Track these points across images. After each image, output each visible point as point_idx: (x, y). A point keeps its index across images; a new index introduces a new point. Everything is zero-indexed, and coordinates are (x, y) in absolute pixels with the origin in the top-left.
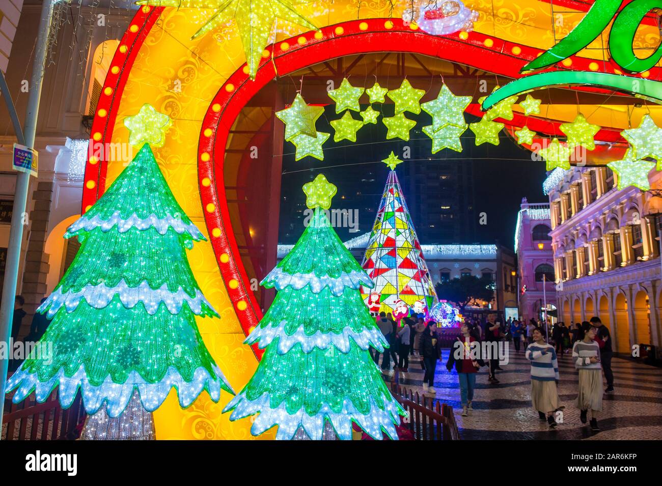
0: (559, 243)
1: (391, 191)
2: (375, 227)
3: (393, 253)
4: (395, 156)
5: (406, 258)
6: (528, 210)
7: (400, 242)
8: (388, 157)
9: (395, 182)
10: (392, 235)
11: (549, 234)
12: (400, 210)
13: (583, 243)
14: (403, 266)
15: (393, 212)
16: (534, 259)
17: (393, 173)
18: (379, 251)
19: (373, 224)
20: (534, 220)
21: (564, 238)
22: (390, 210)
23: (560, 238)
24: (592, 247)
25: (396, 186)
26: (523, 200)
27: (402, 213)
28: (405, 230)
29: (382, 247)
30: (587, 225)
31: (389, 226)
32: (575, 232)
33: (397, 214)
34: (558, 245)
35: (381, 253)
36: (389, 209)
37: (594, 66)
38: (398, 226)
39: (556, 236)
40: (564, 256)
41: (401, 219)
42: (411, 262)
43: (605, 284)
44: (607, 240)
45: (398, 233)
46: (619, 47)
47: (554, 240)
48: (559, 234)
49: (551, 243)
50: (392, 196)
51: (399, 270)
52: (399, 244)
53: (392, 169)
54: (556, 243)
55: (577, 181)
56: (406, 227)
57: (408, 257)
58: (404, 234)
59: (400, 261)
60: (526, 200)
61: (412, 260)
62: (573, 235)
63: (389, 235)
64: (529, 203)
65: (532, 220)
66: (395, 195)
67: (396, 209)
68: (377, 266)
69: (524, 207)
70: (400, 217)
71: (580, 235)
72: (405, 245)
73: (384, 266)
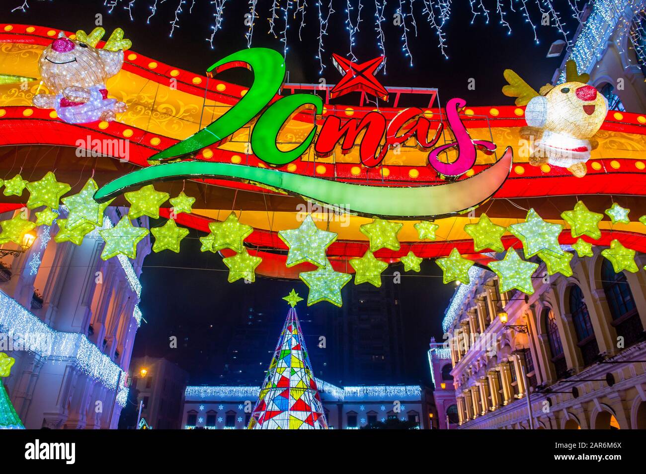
0: (459, 382)
1: (290, 329)
2: (271, 366)
3: (285, 395)
4: (296, 293)
5: (300, 400)
6: (436, 350)
7: (295, 381)
8: (289, 295)
9: (294, 319)
10: (286, 374)
11: (450, 374)
12: (297, 348)
13: (475, 381)
14: (295, 408)
15: (290, 350)
16: (445, 400)
17: (293, 310)
18: (273, 392)
19: (270, 363)
20: (443, 360)
21: (462, 377)
22: (287, 348)
23: (459, 377)
24: (482, 386)
25: (295, 323)
26: (432, 340)
27: (300, 352)
28: (301, 368)
29: (277, 388)
30: (476, 363)
31: (284, 365)
32: (469, 371)
33: (294, 352)
34: (458, 384)
35: (274, 394)
36: (285, 347)
37: (236, 159)
38: (293, 365)
39: (456, 375)
40: (463, 396)
41: (297, 358)
42: (306, 403)
43: (495, 424)
44: (492, 379)
45: (293, 372)
46: (263, 140)
47: (455, 380)
48: (458, 373)
49: (453, 383)
50: (290, 333)
51: (292, 413)
52: (292, 384)
53: (293, 306)
54: (457, 383)
55: (465, 319)
56: (302, 367)
57: (303, 398)
58: (299, 373)
59: (292, 402)
60: (434, 339)
61: (306, 402)
62: (467, 374)
63: (284, 375)
64: (437, 342)
65: (441, 360)
66: (293, 333)
67: (293, 347)
68: (269, 408)
69: (433, 346)
70: (297, 356)
71: (473, 373)
72: (300, 385)
73: (276, 409)
